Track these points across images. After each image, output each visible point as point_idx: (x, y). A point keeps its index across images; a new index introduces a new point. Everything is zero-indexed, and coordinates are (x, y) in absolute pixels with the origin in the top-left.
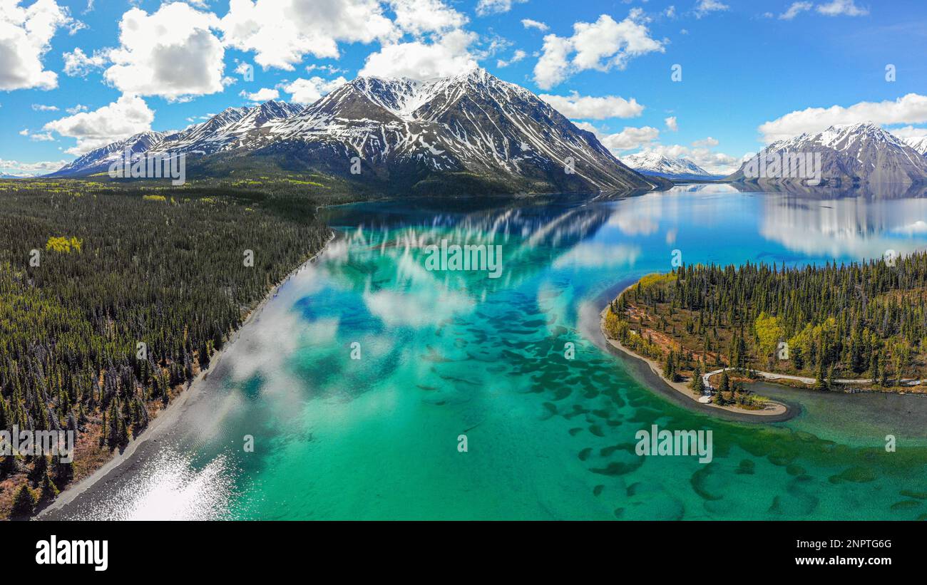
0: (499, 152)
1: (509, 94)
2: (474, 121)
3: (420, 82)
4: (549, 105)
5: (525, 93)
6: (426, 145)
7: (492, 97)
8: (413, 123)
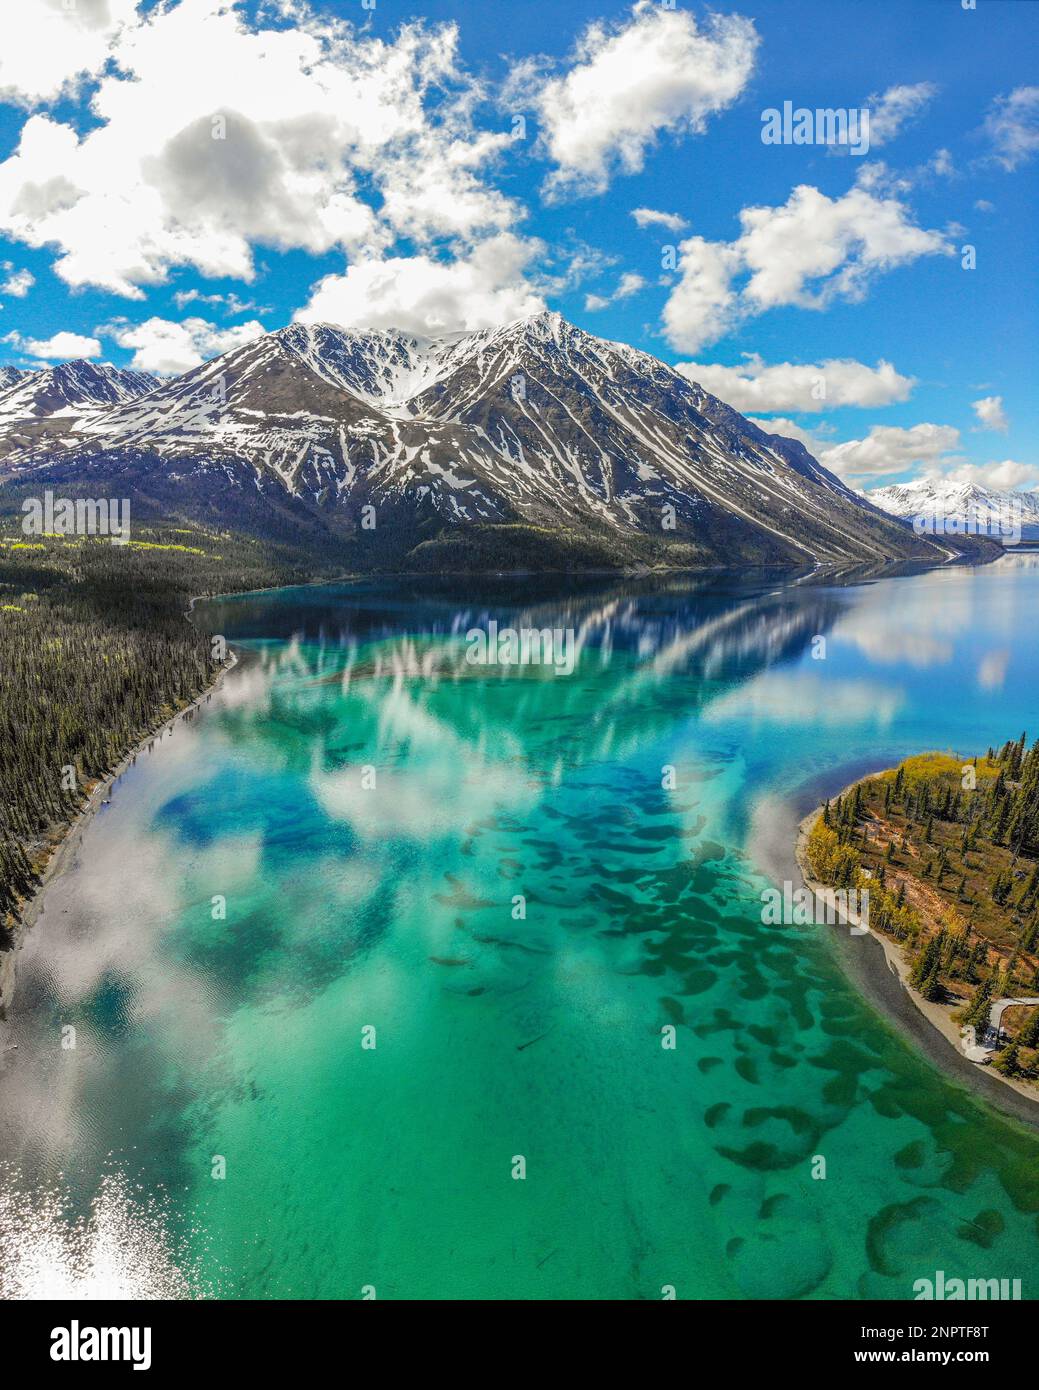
0: (591, 484)
1: (611, 364)
2: (539, 420)
3: (425, 341)
4: (697, 385)
5: (646, 361)
6: (436, 469)
7: (577, 370)
8: (410, 424)
